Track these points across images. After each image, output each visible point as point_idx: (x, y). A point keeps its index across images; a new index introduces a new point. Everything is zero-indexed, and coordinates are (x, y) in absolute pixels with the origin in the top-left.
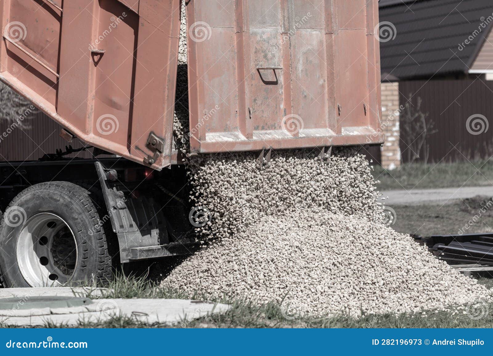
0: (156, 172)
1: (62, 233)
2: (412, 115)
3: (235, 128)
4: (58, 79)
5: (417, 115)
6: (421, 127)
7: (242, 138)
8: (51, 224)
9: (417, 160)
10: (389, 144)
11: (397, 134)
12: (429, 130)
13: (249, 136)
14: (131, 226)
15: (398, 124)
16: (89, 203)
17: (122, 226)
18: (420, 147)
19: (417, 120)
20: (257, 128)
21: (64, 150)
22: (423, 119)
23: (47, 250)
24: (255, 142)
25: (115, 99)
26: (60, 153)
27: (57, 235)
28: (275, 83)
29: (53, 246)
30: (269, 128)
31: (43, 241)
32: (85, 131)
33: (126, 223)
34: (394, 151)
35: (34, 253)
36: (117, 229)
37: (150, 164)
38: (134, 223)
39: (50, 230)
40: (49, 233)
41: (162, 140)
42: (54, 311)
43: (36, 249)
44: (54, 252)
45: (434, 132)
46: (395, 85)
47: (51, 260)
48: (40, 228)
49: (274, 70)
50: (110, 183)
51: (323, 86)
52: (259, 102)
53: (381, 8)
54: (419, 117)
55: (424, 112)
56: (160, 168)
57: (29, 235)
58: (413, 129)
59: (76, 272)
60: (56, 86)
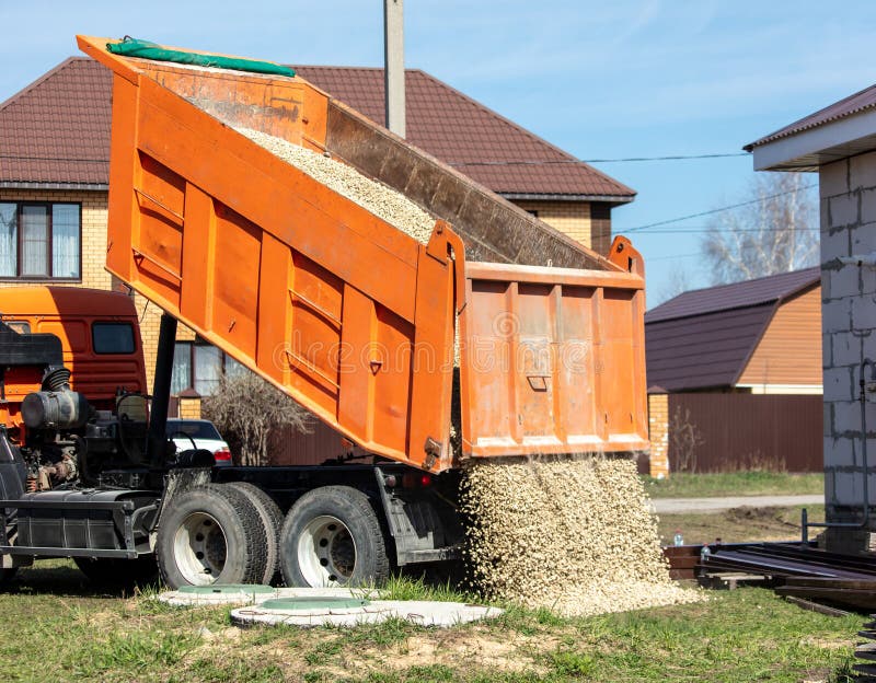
0: (433, 476)
1: (342, 536)
2: (681, 425)
3: (506, 433)
4: (338, 390)
5: (685, 427)
6: (689, 438)
7: (513, 443)
8: (332, 527)
9: (684, 470)
10: (658, 454)
11: (666, 445)
12: (697, 441)
13: (519, 441)
14: (409, 530)
15: (666, 435)
16: (368, 507)
17: (399, 531)
18: (687, 457)
19: (686, 431)
20: (526, 434)
21: (345, 457)
22: (691, 431)
23: (327, 552)
24: (524, 448)
25: (394, 408)
26: (341, 460)
27: (337, 538)
28: (545, 390)
29: (333, 548)
30: (539, 434)
31: (324, 543)
32: (365, 440)
33: (403, 527)
34: (663, 460)
35: (315, 554)
36: (394, 533)
37: (428, 468)
38: (411, 526)
39: (331, 532)
40: (330, 536)
41: (440, 444)
42: (333, 611)
43: (316, 550)
44: (334, 554)
45: (701, 443)
46: (665, 397)
47: (331, 561)
48: (321, 531)
49: (543, 378)
50: (389, 488)
51: (590, 395)
52: (529, 408)
53: (646, 324)
54: (687, 428)
55: (692, 424)
56: (438, 472)
57: (310, 537)
58: (681, 440)
59: (354, 575)
60: (336, 397)
